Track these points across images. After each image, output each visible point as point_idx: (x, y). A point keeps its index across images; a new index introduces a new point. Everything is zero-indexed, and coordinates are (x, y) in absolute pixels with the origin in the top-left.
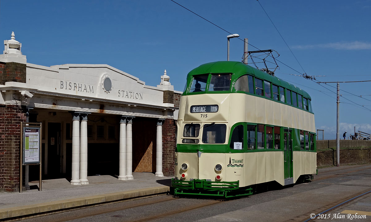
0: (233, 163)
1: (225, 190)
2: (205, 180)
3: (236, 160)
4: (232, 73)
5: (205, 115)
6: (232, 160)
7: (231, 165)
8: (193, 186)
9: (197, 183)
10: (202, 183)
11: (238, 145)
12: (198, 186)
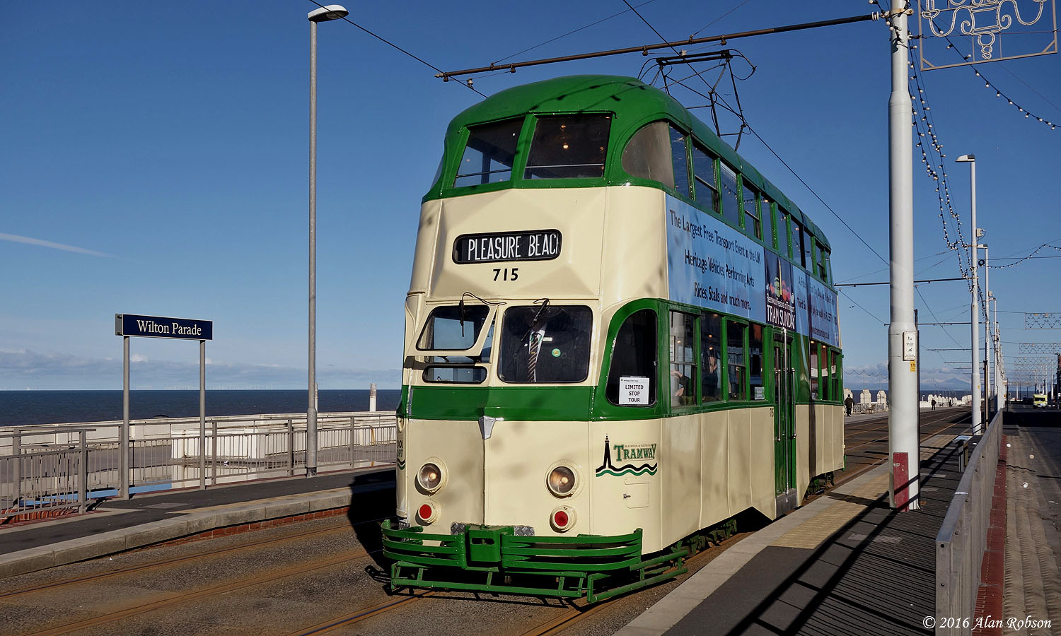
0: (619, 459)
1: (589, 573)
2: (510, 529)
3: (630, 449)
4: (613, 112)
5: (509, 272)
6: (616, 447)
7: (610, 466)
8: (464, 555)
9: (477, 541)
10: (496, 545)
11: (634, 389)
12: (479, 553)
